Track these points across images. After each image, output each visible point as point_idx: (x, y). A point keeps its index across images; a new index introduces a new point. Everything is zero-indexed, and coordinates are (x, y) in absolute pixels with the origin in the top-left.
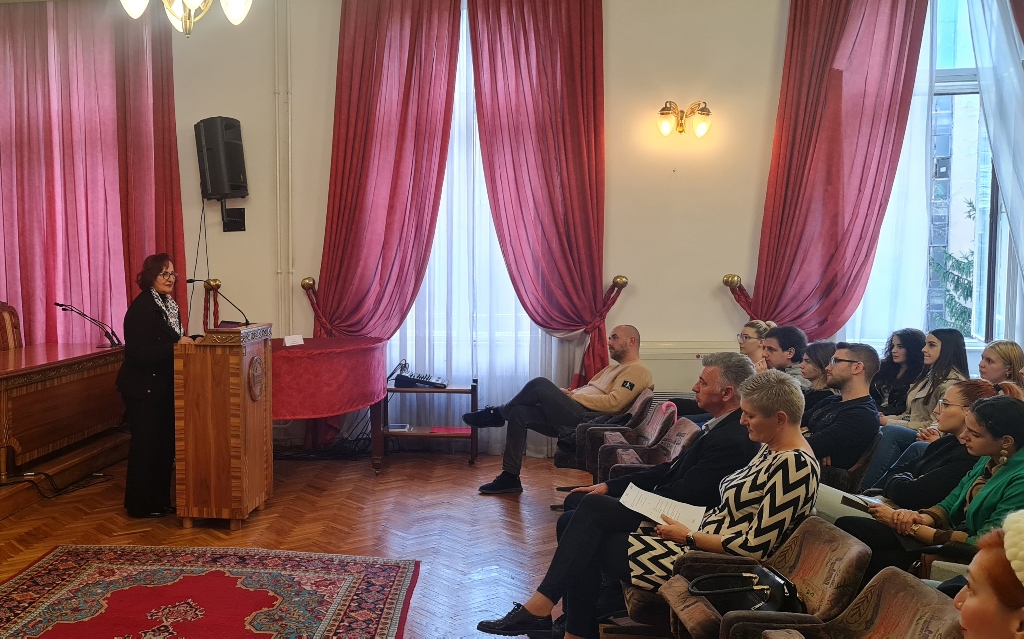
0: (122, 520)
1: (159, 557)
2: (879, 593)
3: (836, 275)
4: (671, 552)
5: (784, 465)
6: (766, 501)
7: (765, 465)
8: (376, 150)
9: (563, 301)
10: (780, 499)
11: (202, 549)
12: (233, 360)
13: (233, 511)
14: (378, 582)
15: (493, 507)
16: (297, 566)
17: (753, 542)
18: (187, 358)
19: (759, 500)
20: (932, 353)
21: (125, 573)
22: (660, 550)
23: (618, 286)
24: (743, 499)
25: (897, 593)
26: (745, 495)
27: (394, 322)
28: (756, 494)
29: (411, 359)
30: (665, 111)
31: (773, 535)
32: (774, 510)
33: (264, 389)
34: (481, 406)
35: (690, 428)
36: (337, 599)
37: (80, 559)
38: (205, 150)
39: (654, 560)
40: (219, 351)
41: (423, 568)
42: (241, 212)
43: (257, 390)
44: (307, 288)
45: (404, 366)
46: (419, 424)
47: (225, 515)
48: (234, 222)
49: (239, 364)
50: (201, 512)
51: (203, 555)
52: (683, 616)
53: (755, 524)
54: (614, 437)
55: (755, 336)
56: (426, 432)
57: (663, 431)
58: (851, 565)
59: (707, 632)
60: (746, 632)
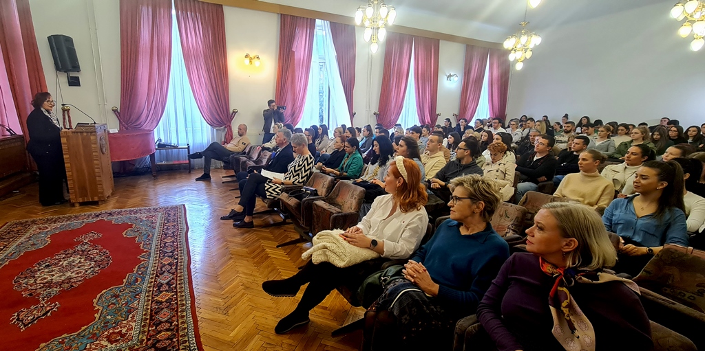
0: (40, 208)
1: (69, 219)
2: (339, 188)
3: (295, 111)
4: (278, 187)
5: (307, 159)
6: (303, 169)
7: (301, 159)
8: (141, 58)
9: (217, 117)
10: (307, 168)
11: (89, 213)
12: (92, 138)
13: (99, 197)
14: (172, 213)
15: (202, 184)
16: (136, 212)
17: (301, 181)
18: (68, 138)
19: (301, 169)
20: (320, 132)
21: (52, 227)
22: (275, 187)
23: (235, 112)
24: (296, 169)
25: (344, 186)
26: (297, 168)
27: (155, 124)
28: (300, 168)
29: (162, 138)
30: (246, 56)
31: (305, 178)
32: (305, 171)
33: (106, 150)
34: (191, 153)
35: (268, 154)
36: (158, 221)
37: (26, 226)
38: (55, 49)
39: (273, 190)
40: (85, 134)
41: (186, 206)
42: (77, 79)
43: (104, 150)
44: (115, 111)
45: (160, 140)
46: (167, 160)
47: (96, 199)
48: (74, 82)
49: (96, 139)
50: (83, 199)
51: (91, 215)
52: (289, 203)
53: (300, 176)
54: (243, 159)
56: (171, 163)
57: (259, 155)
58: (330, 182)
59: (298, 205)
60: (308, 203)
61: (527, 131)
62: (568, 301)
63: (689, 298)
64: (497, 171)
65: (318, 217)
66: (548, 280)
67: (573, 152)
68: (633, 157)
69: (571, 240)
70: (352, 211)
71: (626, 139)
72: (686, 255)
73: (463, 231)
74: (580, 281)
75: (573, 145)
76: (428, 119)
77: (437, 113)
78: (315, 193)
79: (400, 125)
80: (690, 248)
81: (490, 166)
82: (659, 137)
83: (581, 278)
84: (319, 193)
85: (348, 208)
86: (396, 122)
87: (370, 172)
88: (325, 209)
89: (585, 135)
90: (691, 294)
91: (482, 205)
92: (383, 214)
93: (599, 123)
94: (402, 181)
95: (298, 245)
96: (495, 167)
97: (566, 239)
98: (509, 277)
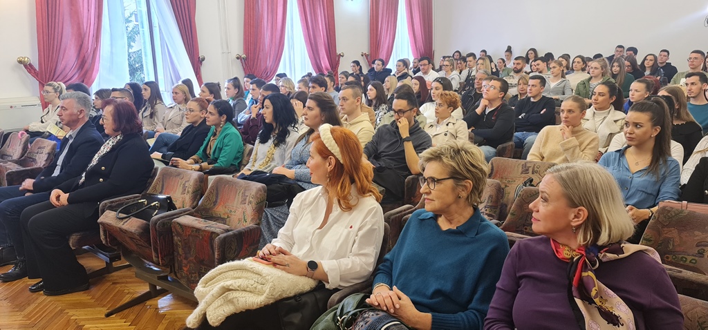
2: (216, 189)
3: (84, 57)
20: (146, 94)
25: (225, 186)
35: (47, 143)
52: (125, 227)
55: (53, 91)
57: (25, 149)
58: (196, 181)
59: (145, 231)
60: (164, 224)
61: (465, 73)
62: (596, 288)
63: (690, 262)
64: (446, 135)
65: (187, 245)
66: (568, 266)
67: (530, 98)
68: (601, 98)
69: (579, 210)
70: (249, 224)
71: (585, 76)
72: (682, 212)
73: (444, 224)
74: (604, 260)
75: (529, 88)
76: (325, 63)
77: (338, 52)
78: (169, 204)
79: (284, 75)
80: (685, 202)
81: (434, 127)
82: (618, 69)
83: (605, 255)
84: (177, 204)
85: (239, 220)
86: (276, 70)
87: (260, 155)
88: (198, 230)
89: (537, 74)
90: (693, 257)
91: (469, 184)
92: (314, 219)
93: (549, 57)
94: (333, 161)
95: (148, 303)
96: (441, 129)
97: (574, 210)
98: (518, 275)
